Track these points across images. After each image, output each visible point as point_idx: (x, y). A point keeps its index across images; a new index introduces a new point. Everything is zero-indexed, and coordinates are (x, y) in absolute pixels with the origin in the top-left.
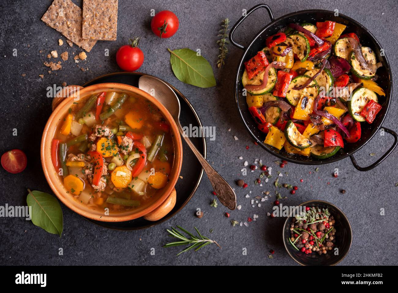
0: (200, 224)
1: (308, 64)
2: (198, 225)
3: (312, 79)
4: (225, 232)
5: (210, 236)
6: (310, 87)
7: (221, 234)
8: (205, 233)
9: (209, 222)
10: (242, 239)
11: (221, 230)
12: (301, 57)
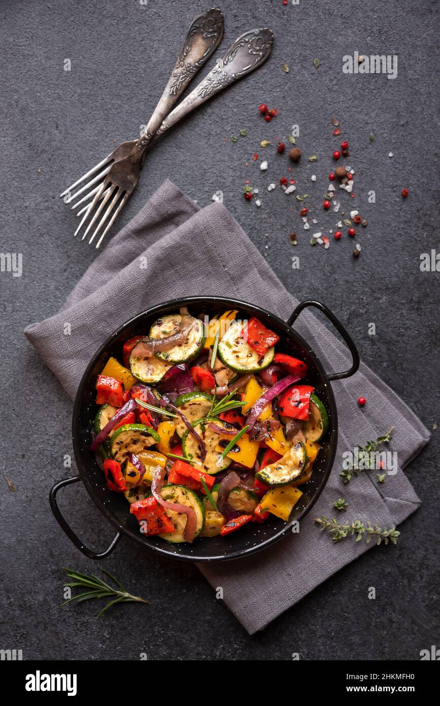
0: (377, 246)
1: (165, 431)
2: (378, 250)
3: (191, 430)
4: (386, 201)
5: (396, 227)
6: (203, 433)
7: (390, 208)
8: (390, 236)
9: (371, 230)
10: (395, 169)
11: (384, 208)
12: (151, 441)
